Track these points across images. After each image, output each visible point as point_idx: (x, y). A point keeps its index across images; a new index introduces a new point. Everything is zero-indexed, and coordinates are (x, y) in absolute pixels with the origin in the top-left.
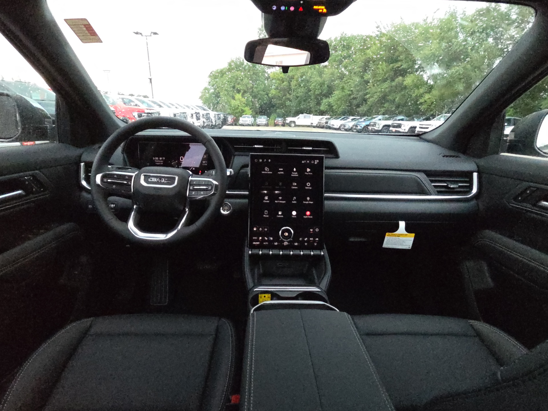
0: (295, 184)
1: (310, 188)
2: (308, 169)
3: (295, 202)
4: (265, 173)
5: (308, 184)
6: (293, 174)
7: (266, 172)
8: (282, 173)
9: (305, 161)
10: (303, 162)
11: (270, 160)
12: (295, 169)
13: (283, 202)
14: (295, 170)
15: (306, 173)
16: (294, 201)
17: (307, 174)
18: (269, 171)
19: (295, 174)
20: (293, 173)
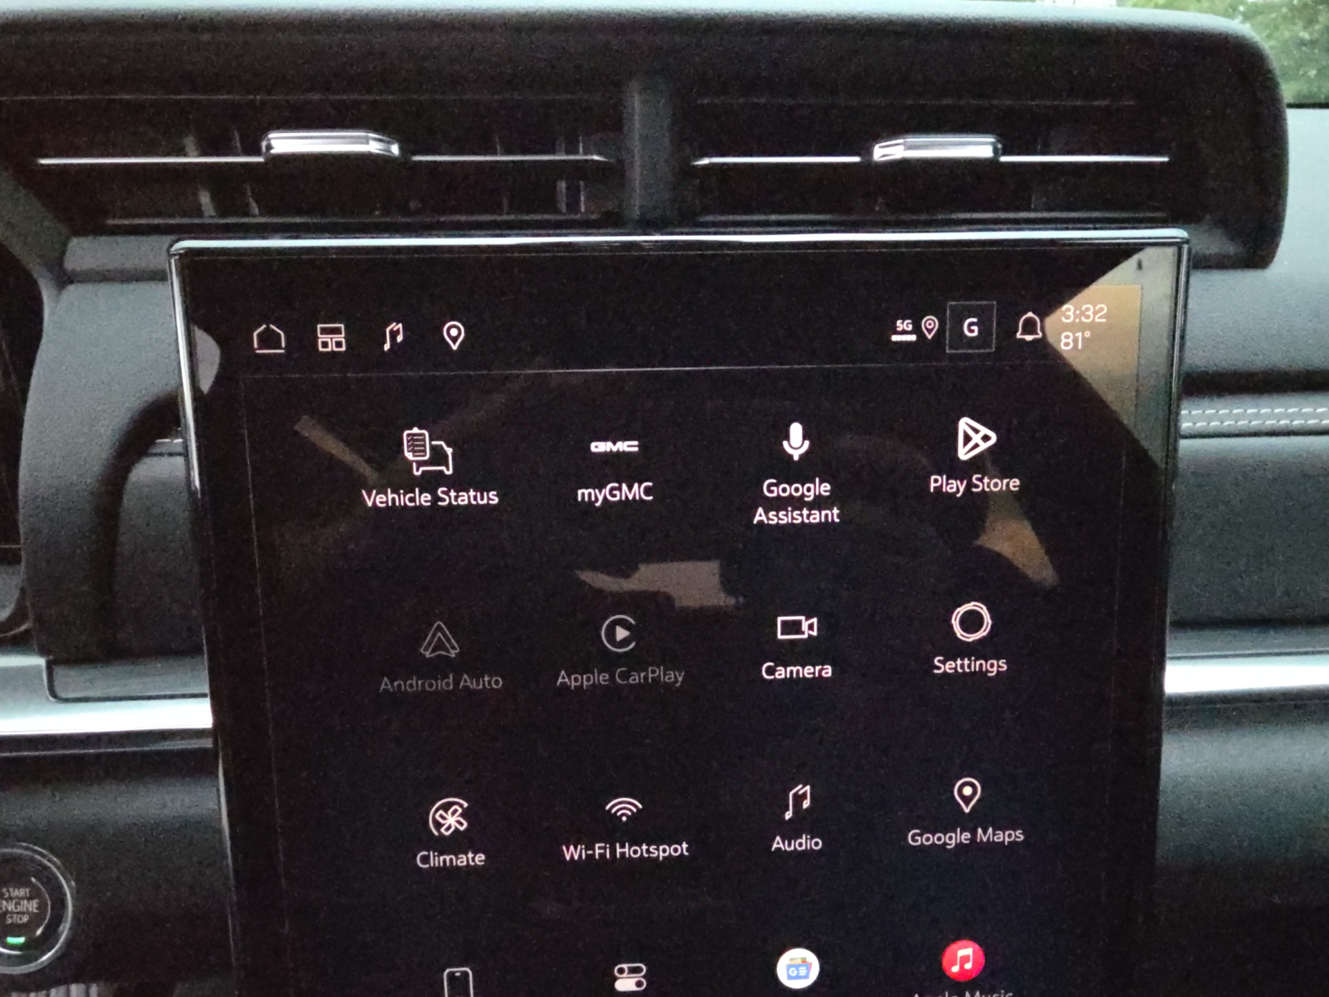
0: (809, 627)
1: (995, 667)
2: (964, 424)
3: (804, 843)
4: (404, 500)
5: (971, 622)
6: (779, 504)
7: (425, 499)
8: (637, 491)
9: (930, 324)
10: (903, 334)
11: (454, 332)
12: (796, 430)
13: (661, 852)
14: (796, 443)
15: (936, 482)
16: (791, 832)
17: (955, 487)
18: (458, 483)
19: (797, 503)
20: (771, 489)
